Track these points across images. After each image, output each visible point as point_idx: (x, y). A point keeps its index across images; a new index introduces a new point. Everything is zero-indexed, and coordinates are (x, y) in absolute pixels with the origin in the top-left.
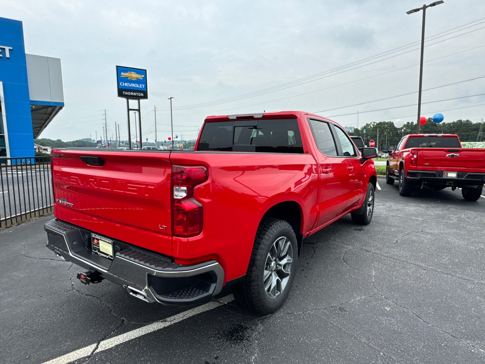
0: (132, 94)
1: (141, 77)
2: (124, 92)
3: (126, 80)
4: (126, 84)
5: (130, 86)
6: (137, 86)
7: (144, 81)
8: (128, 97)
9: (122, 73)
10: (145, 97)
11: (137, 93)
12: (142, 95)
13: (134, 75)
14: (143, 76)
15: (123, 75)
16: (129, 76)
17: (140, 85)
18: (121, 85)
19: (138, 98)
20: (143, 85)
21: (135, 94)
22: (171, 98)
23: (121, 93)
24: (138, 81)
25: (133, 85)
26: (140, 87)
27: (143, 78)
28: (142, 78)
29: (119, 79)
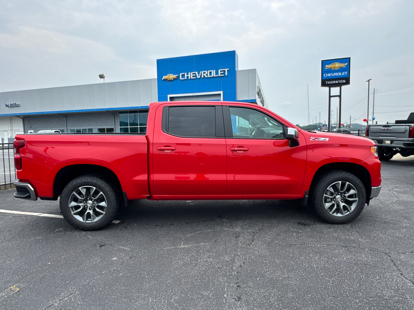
0: (334, 82)
1: (343, 65)
2: (327, 82)
3: (330, 71)
4: (329, 75)
5: (333, 75)
6: (340, 74)
7: (348, 69)
8: (330, 86)
9: (327, 66)
10: (348, 82)
11: (339, 81)
12: (344, 81)
13: (337, 65)
14: (346, 64)
15: (327, 68)
16: (332, 67)
17: (343, 73)
18: (324, 76)
19: (340, 85)
20: (346, 73)
21: (337, 82)
22: (369, 80)
23: (324, 84)
24: (341, 70)
25: (336, 74)
26: (343, 74)
27: (347, 66)
28: (345, 66)
29: (323, 71)
